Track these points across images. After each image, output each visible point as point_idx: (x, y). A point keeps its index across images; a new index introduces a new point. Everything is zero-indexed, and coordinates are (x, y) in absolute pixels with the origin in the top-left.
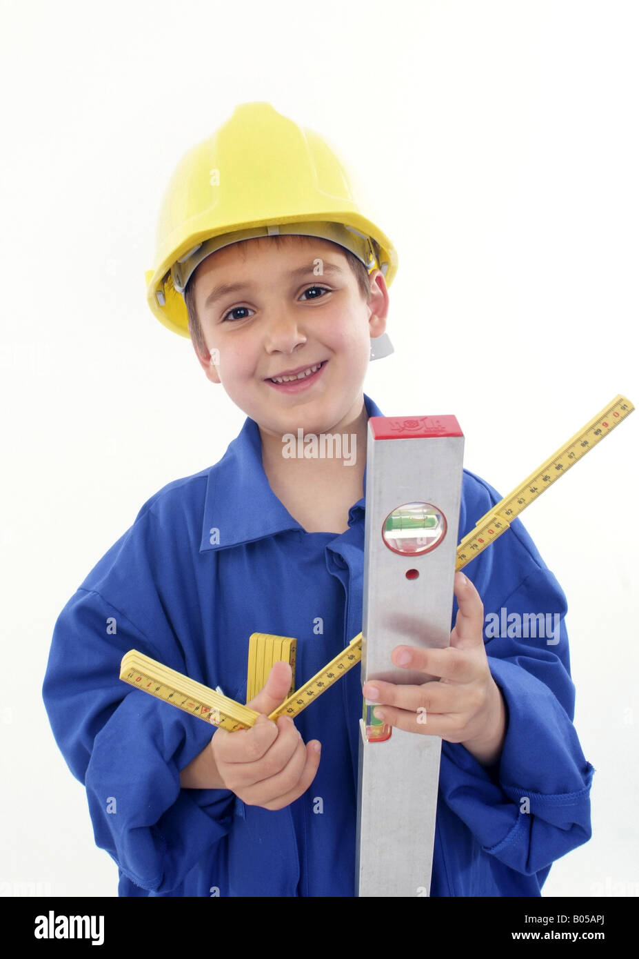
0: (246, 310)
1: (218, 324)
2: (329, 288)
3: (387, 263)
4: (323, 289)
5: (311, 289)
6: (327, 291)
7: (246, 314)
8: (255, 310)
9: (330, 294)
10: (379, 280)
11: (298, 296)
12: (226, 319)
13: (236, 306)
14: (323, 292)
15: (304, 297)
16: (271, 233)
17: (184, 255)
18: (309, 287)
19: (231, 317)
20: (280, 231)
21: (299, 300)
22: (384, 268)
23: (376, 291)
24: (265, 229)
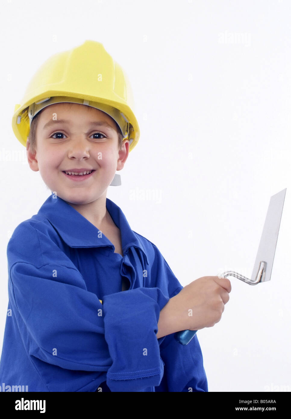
0: (62, 134)
1: (47, 138)
2: (106, 136)
3: (133, 139)
4: (103, 135)
5: (96, 134)
6: (104, 137)
7: (62, 137)
8: (68, 136)
9: (105, 139)
10: (127, 144)
11: (90, 135)
12: (52, 137)
13: (58, 132)
14: (102, 137)
15: (92, 137)
16: (84, 104)
17: (39, 101)
18: (97, 132)
19: (54, 137)
20: (89, 104)
21: (90, 137)
22: (131, 141)
23: (124, 149)
24: (83, 100)
